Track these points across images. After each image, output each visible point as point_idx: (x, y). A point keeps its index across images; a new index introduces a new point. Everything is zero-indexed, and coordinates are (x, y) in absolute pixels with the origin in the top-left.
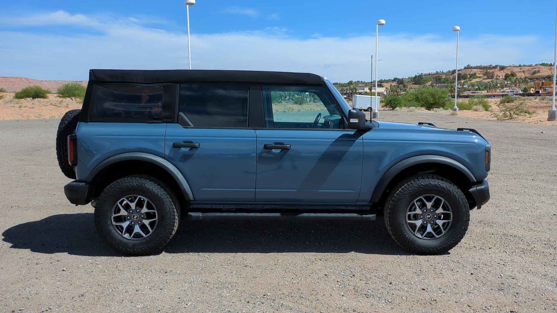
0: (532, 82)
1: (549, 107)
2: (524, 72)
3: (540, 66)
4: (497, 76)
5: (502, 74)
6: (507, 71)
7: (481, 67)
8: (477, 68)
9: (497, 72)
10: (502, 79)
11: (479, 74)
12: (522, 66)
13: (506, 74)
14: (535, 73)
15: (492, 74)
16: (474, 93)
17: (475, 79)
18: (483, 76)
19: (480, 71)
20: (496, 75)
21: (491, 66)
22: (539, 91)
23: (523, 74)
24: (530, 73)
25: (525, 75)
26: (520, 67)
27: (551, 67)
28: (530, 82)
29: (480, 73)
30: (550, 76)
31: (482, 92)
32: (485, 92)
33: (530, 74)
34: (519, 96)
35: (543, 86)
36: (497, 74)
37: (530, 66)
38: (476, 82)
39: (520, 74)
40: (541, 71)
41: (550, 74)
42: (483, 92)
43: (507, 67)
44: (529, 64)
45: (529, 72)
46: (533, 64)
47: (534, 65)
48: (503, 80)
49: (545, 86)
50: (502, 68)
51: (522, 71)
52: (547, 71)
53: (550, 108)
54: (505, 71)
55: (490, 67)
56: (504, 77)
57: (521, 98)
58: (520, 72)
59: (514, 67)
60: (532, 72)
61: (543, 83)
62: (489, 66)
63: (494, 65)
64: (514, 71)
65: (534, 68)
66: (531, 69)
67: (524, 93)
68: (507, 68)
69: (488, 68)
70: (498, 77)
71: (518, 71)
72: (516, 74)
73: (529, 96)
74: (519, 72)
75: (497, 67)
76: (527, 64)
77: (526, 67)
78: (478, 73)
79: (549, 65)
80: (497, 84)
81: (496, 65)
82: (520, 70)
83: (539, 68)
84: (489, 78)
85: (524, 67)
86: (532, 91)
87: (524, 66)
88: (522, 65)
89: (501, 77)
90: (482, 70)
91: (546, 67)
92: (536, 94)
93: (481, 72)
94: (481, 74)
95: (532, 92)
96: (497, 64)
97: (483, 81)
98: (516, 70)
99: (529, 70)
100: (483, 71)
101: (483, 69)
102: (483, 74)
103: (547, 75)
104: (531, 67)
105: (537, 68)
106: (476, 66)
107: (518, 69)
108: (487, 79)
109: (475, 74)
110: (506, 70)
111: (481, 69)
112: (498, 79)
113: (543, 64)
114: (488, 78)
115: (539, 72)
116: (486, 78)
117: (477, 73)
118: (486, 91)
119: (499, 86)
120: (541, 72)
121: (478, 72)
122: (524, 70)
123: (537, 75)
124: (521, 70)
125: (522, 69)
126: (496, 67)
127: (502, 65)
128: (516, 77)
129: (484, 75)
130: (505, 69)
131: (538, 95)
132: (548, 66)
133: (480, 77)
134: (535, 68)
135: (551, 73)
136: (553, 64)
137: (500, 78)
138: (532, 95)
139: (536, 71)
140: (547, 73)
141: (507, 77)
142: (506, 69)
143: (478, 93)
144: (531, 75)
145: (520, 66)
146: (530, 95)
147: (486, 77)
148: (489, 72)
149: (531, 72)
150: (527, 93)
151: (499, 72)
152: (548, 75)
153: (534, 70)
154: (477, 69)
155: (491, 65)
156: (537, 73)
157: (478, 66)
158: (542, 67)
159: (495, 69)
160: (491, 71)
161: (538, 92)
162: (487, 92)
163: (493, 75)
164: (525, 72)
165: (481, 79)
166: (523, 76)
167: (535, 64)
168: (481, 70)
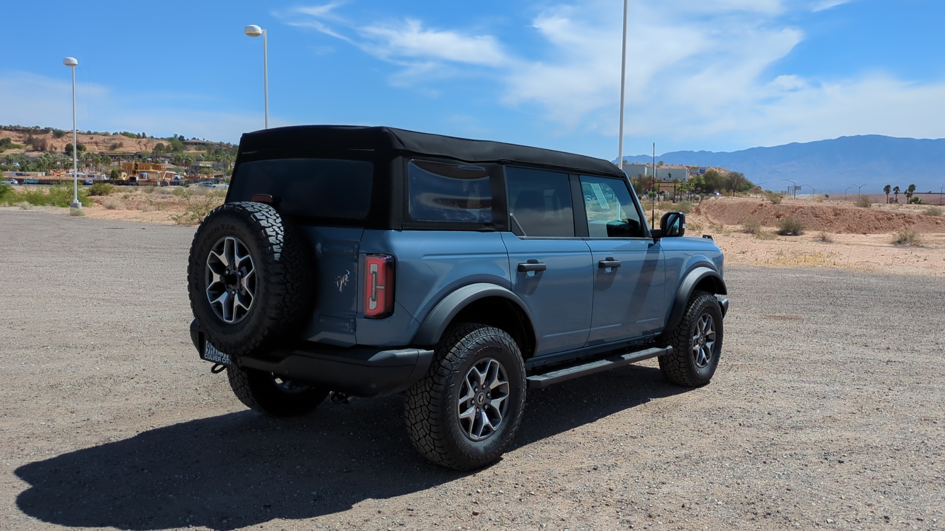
0: (116, 161)
1: (172, 203)
2: (96, 143)
3: (123, 137)
4: (52, 147)
5: (60, 145)
6: (67, 140)
7: (18, 129)
8: (11, 130)
9: (51, 141)
10: (61, 153)
11: (16, 141)
12: (92, 134)
13: (67, 145)
14: (114, 147)
15: (41, 144)
16: (21, 175)
17: (9, 149)
18: (24, 145)
19: (18, 135)
20: (49, 145)
21: (38, 129)
22: (135, 178)
23: (96, 147)
24: (106, 147)
25: (99, 149)
26: (91, 136)
27: (139, 140)
28: (114, 161)
29: (18, 139)
30: (140, 154)
31: (37, 174)
32: (42, 175)
33: (108, 148)
34: (109, 184)
35: (137, 169)
36: (52, 144)
37: (104, 135)
38: (13, 154)
39: (92, 146)
40: (125, 144)
41: (139, 150)
42: (39, 175)
43: (67, 133)
44: (104, 131)
45: (106, 145)
46: (109, 132)
47: (111, 134)
48: (63, 154)
49: (140, 169)
50: (58, 134)
51: (94, 143)
52: (134, 145)
53: (172, 205)
54: (65, 140)
55: (36, 131)
56: (64, 150)
57: (113, 188)
58: (91, 143)
59: (80, 135)
60: (110, 145)
61: (136, 165)
62: (34, 128)
63: (42, 127)
64: (80, 142)
65: (113, 139)
66: (108, 139)
67: (112, 179)
68: (69, 135)
69: (31, 131)
70: (53, 149)
71: (87, 142)
72: (85, 147)
73: (119, 185)
74: (89, 143)
75: (49, 131)
76: (101, 132)
77: (99, 136)
78: (14, 139)
79: (136, 137)
80: (57, 161)
81: (47, 127)
82: (90, 141)
83: (121, 139)
84: (37, 150)
85: (96, 136)
86: (124, 176)
87: (95, 133)
88: (92, 132)
89: (59, 150)
90: (21, 135)
91: (131, 139)
92: (130, 182)
93: (20, 137)
94: (19, 141)
95: (124, 179)
96: (50, 127)
97: (27, 154)
98: (84, 140)
99: (106, 141)
100: (24, 136)
101: (22, 133)
102: (23, 141)
103: (135, 152)
104: (107, 137)
105: (118, 139)
106: (9, 126)
107: (88, 138)
108: (33, 151)
109: (8, 140)
110: (66, 138)
111: (18, 132)
112: (54, 153)
113: (125, 134)
114: (35, 149)
115: (121, 145)
116: (31, 149)
117: (12, 139)
118: (44, 173)
119: (59, 165)
120: (125, 146)
121: (13, 137)
122: (98, 141)
123: (119, 151)
124: (93, 141)
125: (94, 139)
126: (46, 131)
127: (58, 129)
128: (84, 151)
129: (25, 142)
130: (63, 136)
131: (135, 183)
132: (134, 138)
133: (18, 147)
134: (115, 139)
135: (141, 149)
136: (141, 135)
137: (57, 151)
138: (125, 183)
139: (116, 144)
140: (134, 149)
141: (69, 150)
142: (65, 136)
143: (28, 175)
144: (109, 150)
145: (89, 133)
146: (121, 183)
147: (30, 147)
148: (37, 138)
149: (108, 145)
150: (118, 179)
151: (55, 140)
152: (137, 153)
153: (114, 142)
154: (12, 132)
155: (37, 127)
156: (118, 148)
157: (13, 125)
158: (125, 137)
159: (46, 134)
160: (41, 137)
161: (133, 179)
162: (46, 174)
163: (43, 144)
164: (99, 144)
165: (22, 151)
166: (96, 150)
167: (113, 133)
168: (20, 133)
